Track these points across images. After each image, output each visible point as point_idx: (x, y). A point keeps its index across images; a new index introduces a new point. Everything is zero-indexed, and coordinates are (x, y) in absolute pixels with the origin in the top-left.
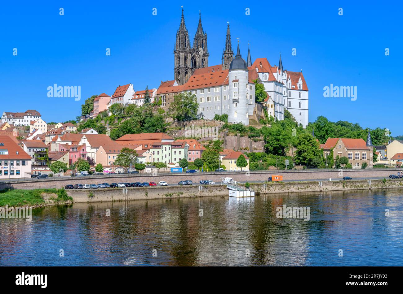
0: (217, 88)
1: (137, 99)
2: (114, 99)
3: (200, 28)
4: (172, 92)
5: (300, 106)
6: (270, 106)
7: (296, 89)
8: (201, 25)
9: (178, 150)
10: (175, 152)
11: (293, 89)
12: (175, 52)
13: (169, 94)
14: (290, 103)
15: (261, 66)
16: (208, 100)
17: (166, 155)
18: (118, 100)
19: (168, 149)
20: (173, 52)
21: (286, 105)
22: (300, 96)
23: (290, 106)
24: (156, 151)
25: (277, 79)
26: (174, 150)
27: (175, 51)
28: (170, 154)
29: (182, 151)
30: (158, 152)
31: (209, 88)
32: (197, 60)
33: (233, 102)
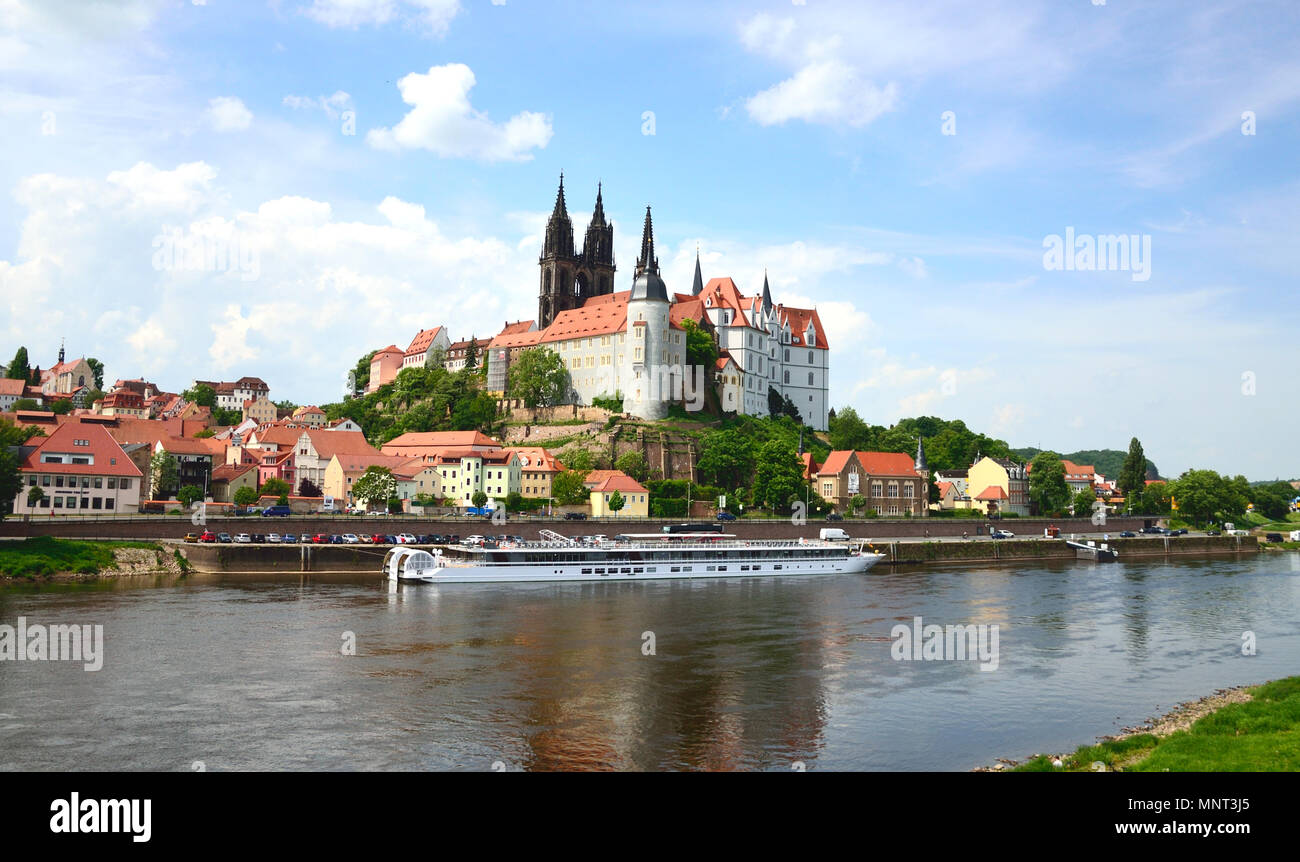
0: (606, 339)
1: (454, 359)
3: (599, 214)
4: (520, 344)
5: (811, 381)
6: (730, 380)
7: (801, 344)
8: (602, 208)
9: (495, 471)
10: (490, 474)
11: (794, 344)
12: (542, 262)
14: (787, 375)
15: (718, 293)
16: (588, 363)
17: (468, 480)
18: (415, 361)
19: (473, 466)
20: (538, 261)
21: (779, 377)
22: (811, 361)
23: (787, 381)
24: (449, 470)
25: (751, 323)
26: (488, 469)
27: (541, 260)
28: (477, 477)
29: (505, 471)
30: (454, 472)
31: (590, 337)
32: (590, 279)
33: (634, 369)
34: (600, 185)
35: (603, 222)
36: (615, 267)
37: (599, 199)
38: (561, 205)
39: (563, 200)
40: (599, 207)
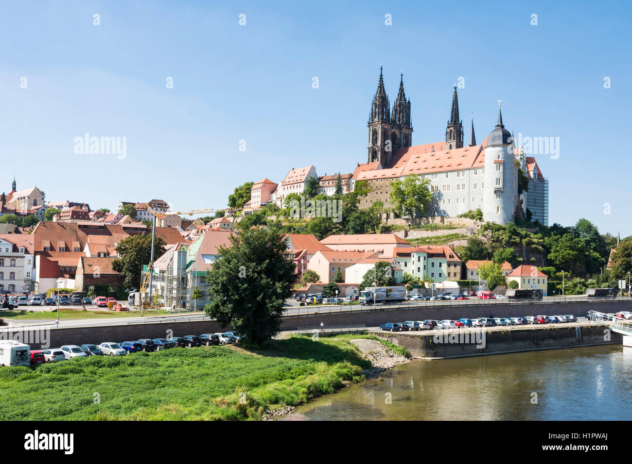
0: (461, 172)
1: (322, 187)
2: (286, 187)
3: (402, 94)
4: (384, 177)
9: (436, 261)
10: (433, 264)
12: (369, 125)
13: (378, 180)
16: (445, 189)
17: (419, 268)
18: (292, 188)
19: (422, 259)
20: (367, 124)
24: (402, 261)
26: (431, 261)
27: (369, 123)
28: (425, 266)
29: (444, 262)
30: (406, 263)
31: (447, 172)
32: (398, 136)
33: (495, 193)
34: (402, 75)
35: (405, 100)
36: (412, 129)
37: (402, 84)
38: (381, 87)
39: (383, 84)
40: (402, 90)
